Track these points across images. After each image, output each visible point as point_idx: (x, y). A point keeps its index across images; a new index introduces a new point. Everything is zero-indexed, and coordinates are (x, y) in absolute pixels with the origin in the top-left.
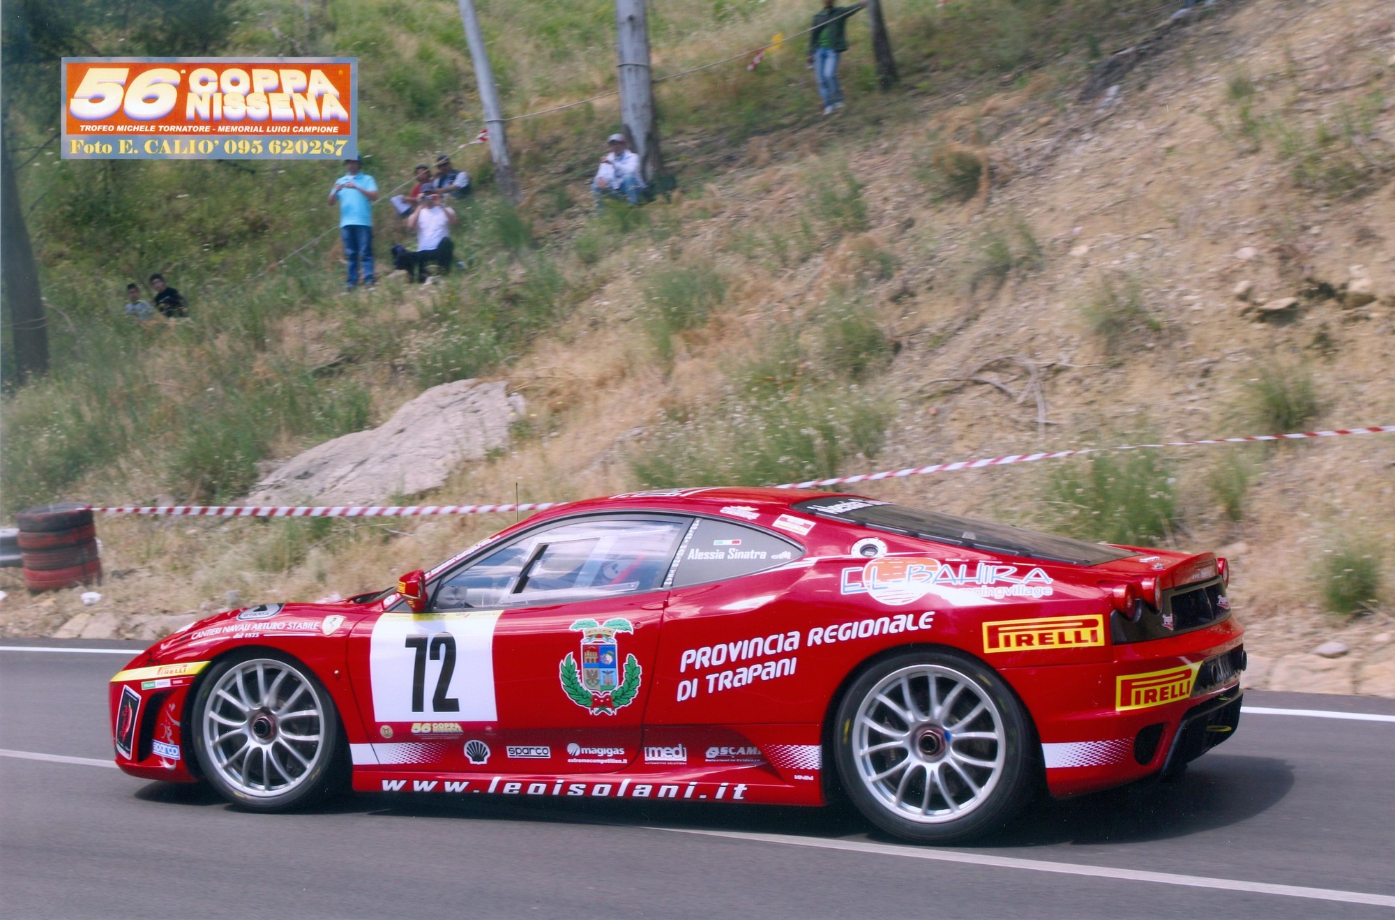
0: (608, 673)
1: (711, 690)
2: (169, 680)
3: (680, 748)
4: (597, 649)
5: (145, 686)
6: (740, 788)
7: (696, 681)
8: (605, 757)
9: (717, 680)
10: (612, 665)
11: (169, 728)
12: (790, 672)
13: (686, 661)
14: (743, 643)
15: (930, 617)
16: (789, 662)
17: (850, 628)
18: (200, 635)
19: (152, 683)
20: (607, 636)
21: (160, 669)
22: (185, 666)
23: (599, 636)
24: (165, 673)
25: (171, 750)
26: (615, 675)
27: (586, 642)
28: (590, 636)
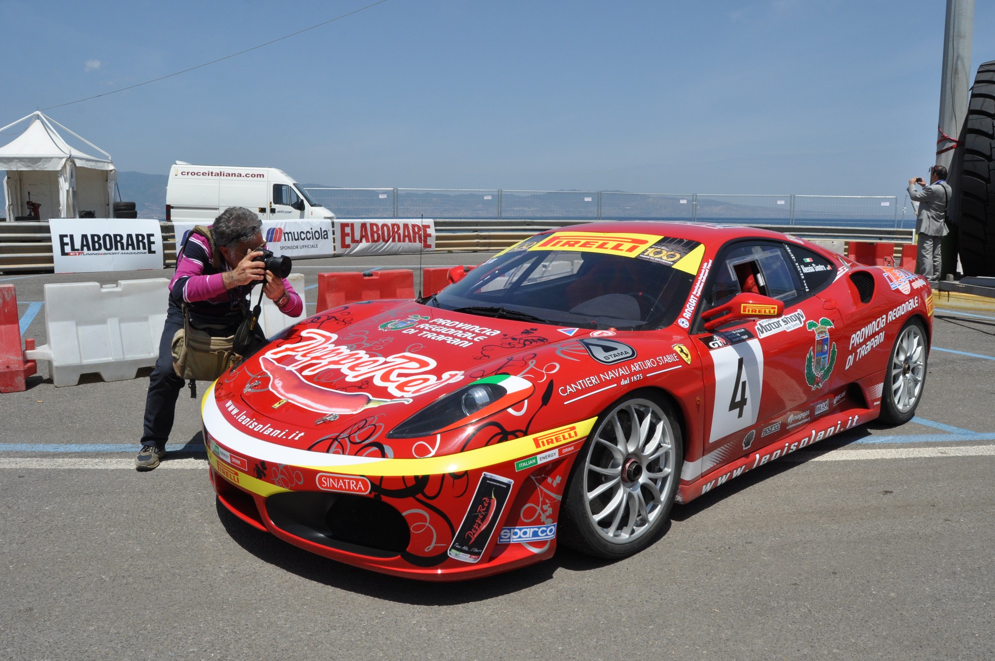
0: (824, 358)
1: (857, 360)
2: (556, 451)
3: (827, 402)
4: (823, 342)
5: (523, 465)
6: (857, 417)
7: (854, 354)
8: (802, 419)
9: (860, 351)
10: (826, 353)
11: (545, 507)
12: (882, 340)
13: (852, 342)
14: (870, 326)
15: (917, 299)
16: (882, 334)
17: (899, 310)
18: (571, 389)
19: (532, 459)
20: (825, 332)
21: (536, 441)
22: (574, 428)
23: (822, 332)
24: (548, 443)
25: (543, 532)
26: (827, 359)
27: (818, 338)
28: (818, 333)
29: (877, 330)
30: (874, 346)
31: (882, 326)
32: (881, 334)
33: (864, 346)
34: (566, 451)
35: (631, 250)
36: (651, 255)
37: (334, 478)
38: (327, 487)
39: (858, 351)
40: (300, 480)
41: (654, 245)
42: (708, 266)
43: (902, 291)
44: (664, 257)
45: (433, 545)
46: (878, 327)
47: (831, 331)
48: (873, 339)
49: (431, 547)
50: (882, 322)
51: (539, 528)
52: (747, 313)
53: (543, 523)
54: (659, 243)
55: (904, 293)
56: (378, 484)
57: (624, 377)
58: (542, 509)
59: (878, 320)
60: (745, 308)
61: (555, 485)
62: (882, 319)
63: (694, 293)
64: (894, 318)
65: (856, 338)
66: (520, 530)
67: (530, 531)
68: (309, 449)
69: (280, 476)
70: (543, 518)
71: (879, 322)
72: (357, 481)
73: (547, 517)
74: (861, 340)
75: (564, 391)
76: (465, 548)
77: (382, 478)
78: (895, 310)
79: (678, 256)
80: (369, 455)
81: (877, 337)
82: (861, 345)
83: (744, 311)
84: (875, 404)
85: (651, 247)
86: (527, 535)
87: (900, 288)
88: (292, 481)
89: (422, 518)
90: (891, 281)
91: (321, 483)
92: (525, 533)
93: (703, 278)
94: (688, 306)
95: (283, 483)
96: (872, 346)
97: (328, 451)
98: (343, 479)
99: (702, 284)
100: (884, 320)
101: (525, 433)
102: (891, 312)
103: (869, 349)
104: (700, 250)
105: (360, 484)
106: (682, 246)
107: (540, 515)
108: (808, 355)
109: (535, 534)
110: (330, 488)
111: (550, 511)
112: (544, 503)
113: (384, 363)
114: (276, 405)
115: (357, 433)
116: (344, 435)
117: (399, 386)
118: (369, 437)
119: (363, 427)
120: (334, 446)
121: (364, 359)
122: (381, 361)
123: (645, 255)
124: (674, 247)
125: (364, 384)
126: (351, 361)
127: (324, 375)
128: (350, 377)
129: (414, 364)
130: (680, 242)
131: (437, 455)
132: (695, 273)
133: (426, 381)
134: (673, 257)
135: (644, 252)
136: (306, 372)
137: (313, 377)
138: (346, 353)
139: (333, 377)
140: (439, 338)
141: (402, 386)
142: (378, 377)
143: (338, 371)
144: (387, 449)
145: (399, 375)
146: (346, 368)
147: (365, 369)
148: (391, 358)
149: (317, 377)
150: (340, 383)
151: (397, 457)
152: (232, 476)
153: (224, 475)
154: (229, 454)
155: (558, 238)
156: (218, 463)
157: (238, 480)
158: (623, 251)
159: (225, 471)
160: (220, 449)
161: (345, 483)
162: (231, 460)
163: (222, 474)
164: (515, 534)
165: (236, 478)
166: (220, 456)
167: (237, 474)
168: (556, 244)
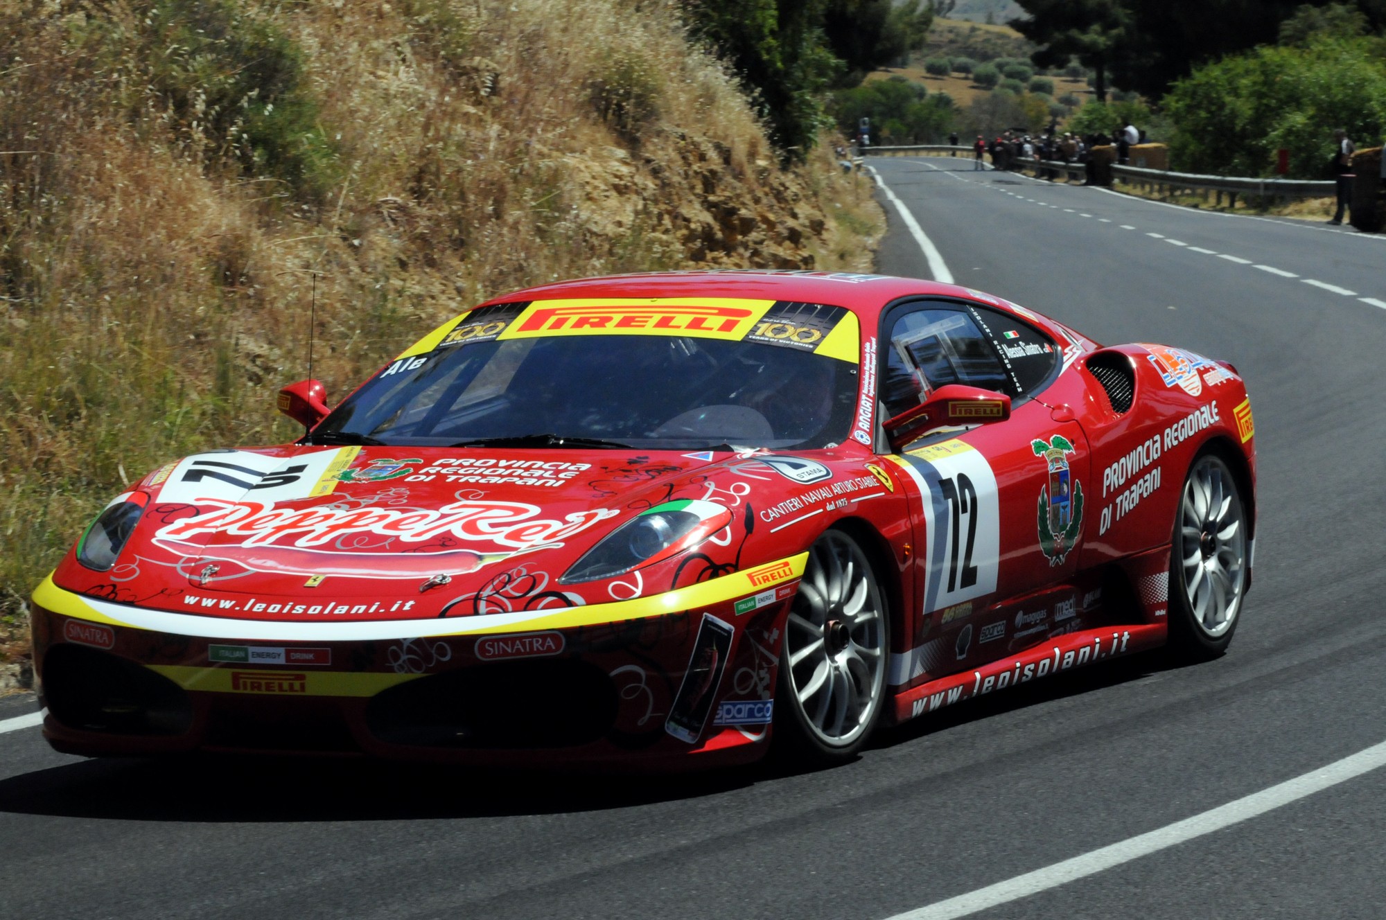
0: (1064, 507)
1: (1118, 519)
2: (773, 592)
3: (1071, 601)
4: (1060, 477)
5: (742, 608)
7: (1111, 505)
8: (1036, 625)
9: (1122, 501)
10: (1067, 498)
11: (763, 673)
12: (1158, 484)
13: (1106, 483)
14: (1133, 454)
15: (1216, 406)
16: (1156, 473)
17: (1183, 426)
18: (774, 513)
19: (750, 600)
20: (1062, 459)
21: (750, 576)
22: (786, 564)
23: (1057, 460)
24: (765, 581)
25: (760, 710)
26: (1068, 509)
27: (1052, 469)
28: (1052, 461)
29: (1147, 463)
30: (1145, 495)
31: (1156, 457)
32: (1154, 472)
33: (1127, 493)
34: (782, 593)
35: (728, 326)
36: (767, 333)
37: (505, 641)
38: (494, 655)
39: (1118, 500)
40: (445, 655)
41: (765, 316)
42: (872, 347)
43: (1186, 390)
44: (792, 335)
45: (648, 715)
46: (1148, 458)
47: (1069, 457)
48: (1141, 481)
49: (645, 719)
50: (1153, 448)
51: (755, 704)
52: (958, 415)
53: (760, 698)
54: (772, 313)
55: (1190, 393)
56: (577, 638)
57: (829, 500)
58: (758, 675)
59: (1147, 444)
60: (954, 407)
61: (772, 641)
62: (1154, 442)
63: (865, 391)
64: (1175, 443)
65: (1113, 476)
66: (734, 705)
67: (745, 708)
68: (443, 615)
69: (404, 657)
70: (760, 689)
71: (1148, 447)
72: (544, 638)
73: (766, 688)
74: (1122, 481)
75: (767, 516)
76: (685, 720)
77: (581, 629)
78: (1175, 426)
79: (817, 335)
80: (546, 607)
81: (1147, 477)
82: (1121, 490)
83: (954, 412)
84: (1158, 613)
85: (761, 321)
86: (742, 715)
87: (1182, 384)
88: (428, 658)
89: (635, 677)
90: (1164, 371)
91: (482, 650)
92: (739, 711)
93: (870, 367)
94: (861, 411)
95: (415, 665)
96: (1141, 495)
97: (476, 612)
98: (520, 639)
99: (873, 377)
100: (1158, 445)
101: (736, 568)
102: (1168, 431)
103: (1137, 501)
104: (849, 322)
105: (550, 642)
106: (816, 316)
107: (756, 685)
108: (1040, 499)
109: (751, 713)
110: (499, 655)
111: (767, 681)
112: (761, 667)
113: (443, 516)
114: (310, 583)
115: (508, 588)
116: (487, 592)
117: (509, 536)
118: (532, 588)
119: (510, 580)
120: (482, 606)
121: (395, 515)
122: (434, 514)
123: (757, 337)
124: (804, 318)
125: (446, 541)
126: (375, 521)
127: (348, 541)
128: (406, 537)
129: (501, 511)
130: (810, 308)
131: (645, 594)
132: (856, 361)
133: (546, 527)
134: (809, 334)
135: (753, 331)
136: (301, 543)
137: (330, 545)
138: (341, 514)
139: (372, 540)
140: (494, 480)
141: (515, 536)
142: (458, 531)
143: (369, 533)
144: (571, 596)
145: (492, 525)
146: (378, 529)
147: (420, 527)
148: (445, 509)
149: (338, 545)
150: (398, 545)
151: (589, 603)
152: (286, 685)
153: (256, 692)
154: (282, 650)
155: (551, 312)
156: (236, 678)
157: (303, 687)
158: (713, 330)
159: (263, 682)
160: (251, 649)
161: (524, 645)
162: (288, 658)
163: (249, 691)
164: (729, 712)
165: (297, 684)
166: (252, 660)
167: (302, 677)
168: (558, 324)
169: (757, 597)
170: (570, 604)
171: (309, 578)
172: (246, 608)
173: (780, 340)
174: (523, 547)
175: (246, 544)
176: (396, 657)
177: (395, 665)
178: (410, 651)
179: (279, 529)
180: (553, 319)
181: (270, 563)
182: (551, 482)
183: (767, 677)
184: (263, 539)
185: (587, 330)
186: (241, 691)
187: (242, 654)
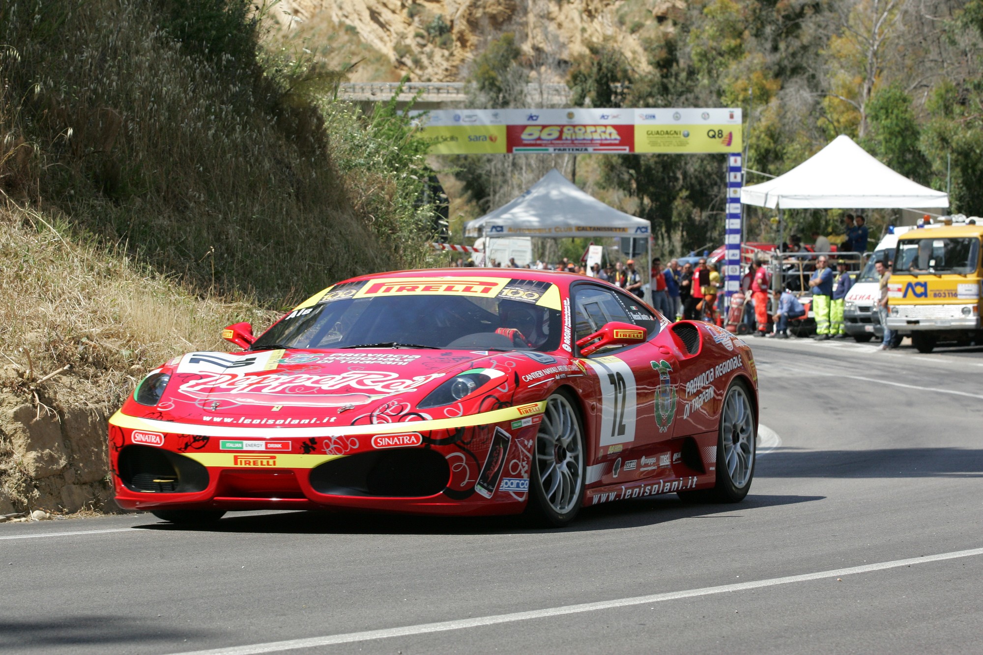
0: (667, 400)
1: (693, 411)
2: (530, 419)
3: (668, 456)
5: (515, 426)
6: (695, 479)
7: (689, 403)
8: (650, 466)
9: (695, 402)
10: (668, 395)
11: (524, 463)
12: (712, 395)
13: (687, 390)
14: (700, 377)
15: (740, 358)
17: (725, 365)
18: (529, 377)
19: (519, 422)
20: (666, 373)
21: (519, 409)
22: (536, 405)
23: (664, 373)
24: (526, 412)
25: (523, 484)
28: (661, 373)
29: (707, 383)
30: (706, 401)
31: (711, 380)
32: (711, 388)
33: (698, 397)
34: (535, 420)
35: (486, 290)
36: (508, 294)
37: (389, 438)
38: (382, 445)
39: (693, 401)
40: (355, 445)
41: (506, 286)
42: (567, 303)
43: (725, 347)
44: (522, 295)
45: (467, 480)
46: (708, 380)
48: (704, 392)
49: (465, 482)
50: (710, 375)
51: (520, 480)
52: (619, 337)
53: (522, 477)
54: (510, 284)
55: (728, 348)
56: (428, 436)
57: (556, 373)
58: (522, 465)
59: (707, 372)
60: (617, 333)
61: (529, 446)
62: (711, 372)
63: (566, 324)
64: (721, 374)
65: (690, 387)
66: (509, 480)
67: (515, 482)
68: (353, 424)
69: (332, 446)
70: (522, 472)
71: (708, 374)
72: (410, 436)
73: (526, 472)
74: (695, 391)
75: (526, 378)
76: (485, 485)
77: (431, 432)
78: (721, 365)
79: (536, 296)
80: (410, 420)
81: (707, 390)
82: (694, 395)
83: (617, 335)
84: (711, 468)
85: (504, 288)
86: (514, 485)
87: (723, 343)
88: (346, 447)
89: (459, 459)
90: (715, 335)
91: (376, 443)
92: (512, 483)
93: (568, 312)
94: (564, 335)
95: (339, 450)
96: (704, 400)
97: (371, 423)
98: (397, 436)
99: (569, 317)
100: (713, 373)
101: (511, 404)
102: (717, 367)
103: (702, 403)
104: (554, 290)
105: (413, 438)
106: (535, 286)
107: (521, 469)
108: (656, 393)
109: (518, 486)
110: (385, 445)
111: (526, 468)
112: (523, 460)
113: (344, 378)
114: (274, 409)
115: (388, 411)
116: (377, 413)
117: (383, 387)
118: (401, 411)
119: (389, 407)
120: (375, 419)
121: (316, 378)
122: (338, 377)
123: (503, 295)
124: (528, 287)
125: (347, 389)
126: (305, 380)
127: (292, 389)
128: (325, 387)
129: (376, 376)
130: (530, 283)
131: (464, 415)
132: (560, 309)
133: (403, 383)
134: (532, 295)
135: (501, 293)
136: (265, 391)
137: (283, 391)
138: (284, 378)
139: (307, 389)
140: (368, 362)
141: (387, 387)
142: (354, 384)
143: (303, 386)
144: (424, 415)
145: (373, 382)
146: (308, 384)
147: (332, 382)
148: (344, 375)
149: (287, 391)
150: (321, 391)
151: (434, 418)
152: (265, 462)
153: (247, 466)
154: (263, 443)
155: (383, 284)
156: (236, 458)
157: (274, 463)
158: (477, 292)
159: (252, 461)
160: (245, 442)
161: (399, 440)
162: (267, 448)
163: (243, 466)
164: (506, 483)
165: (271, 461)
166: (245, 449)
167: (274, 458)
168: (388, 290)
169: (523, 420)
170: (423, 419)
171: (273, 407)
172: (240, 422)
173: (516, 298)
174: (392, 392)
175: (233, 392)
176: (328, 446)
177: (327, 450)
178: (335, 443)
179: (251, 385)
180: (384, 288)
181: (249, 400)
182: (400, 363)
183: (527, 466)
184: (243, 389)
185: (405, 293)
186: (239, 466)
187: (240, 445)
